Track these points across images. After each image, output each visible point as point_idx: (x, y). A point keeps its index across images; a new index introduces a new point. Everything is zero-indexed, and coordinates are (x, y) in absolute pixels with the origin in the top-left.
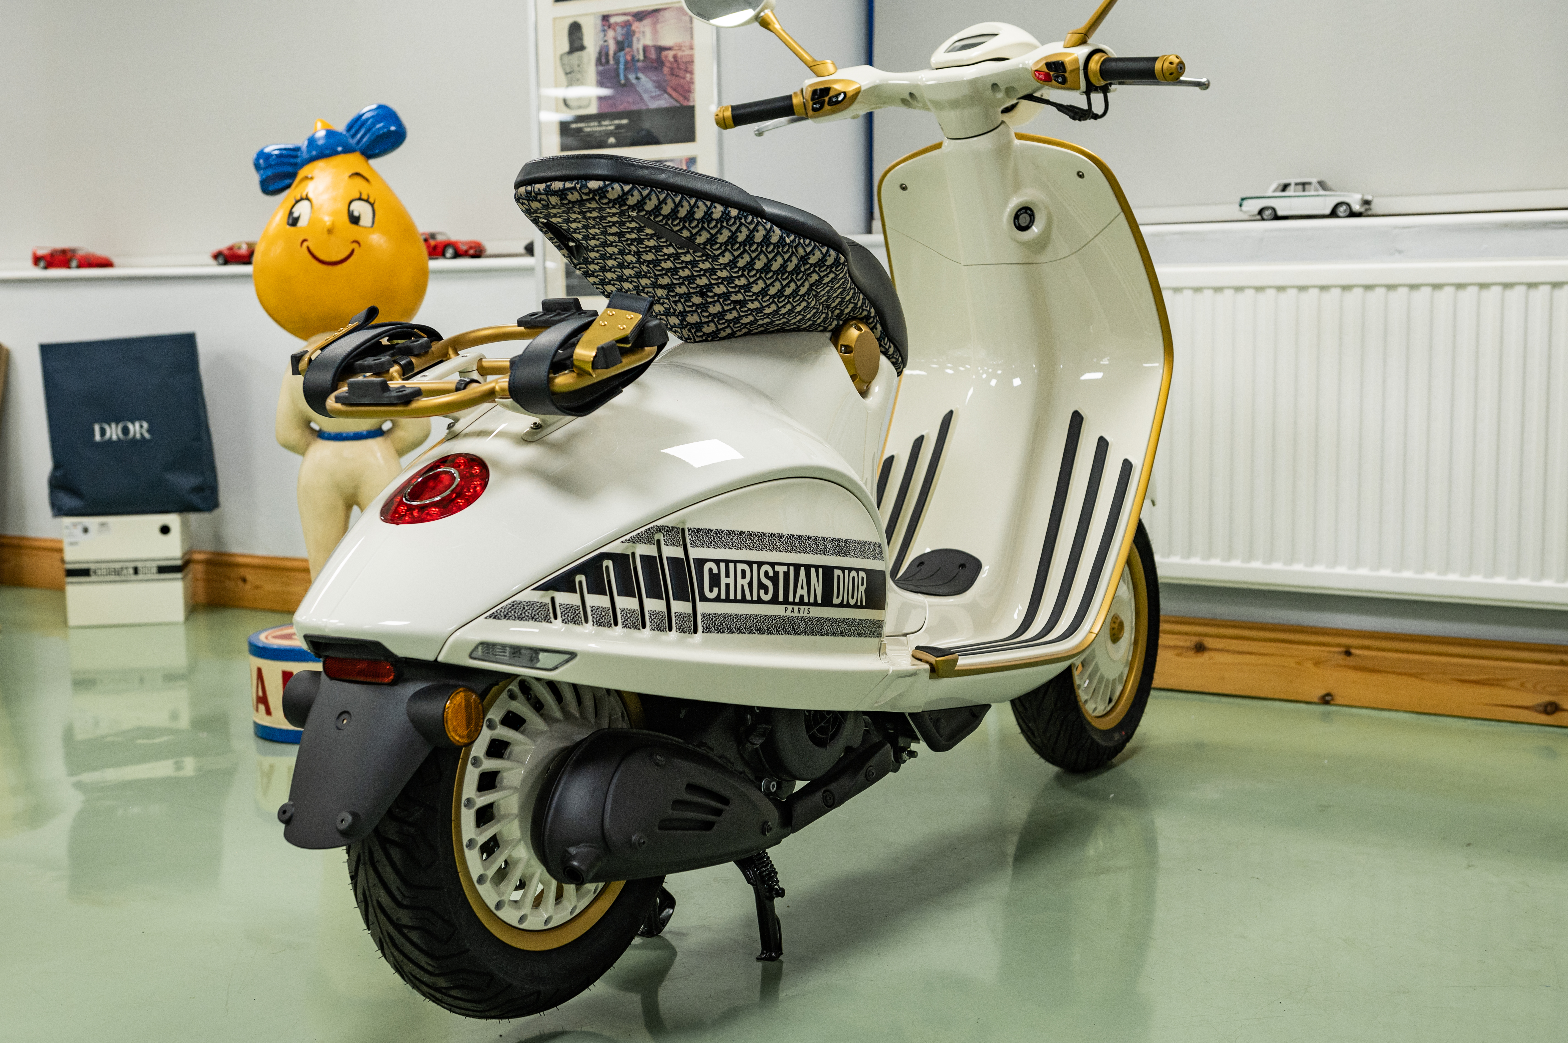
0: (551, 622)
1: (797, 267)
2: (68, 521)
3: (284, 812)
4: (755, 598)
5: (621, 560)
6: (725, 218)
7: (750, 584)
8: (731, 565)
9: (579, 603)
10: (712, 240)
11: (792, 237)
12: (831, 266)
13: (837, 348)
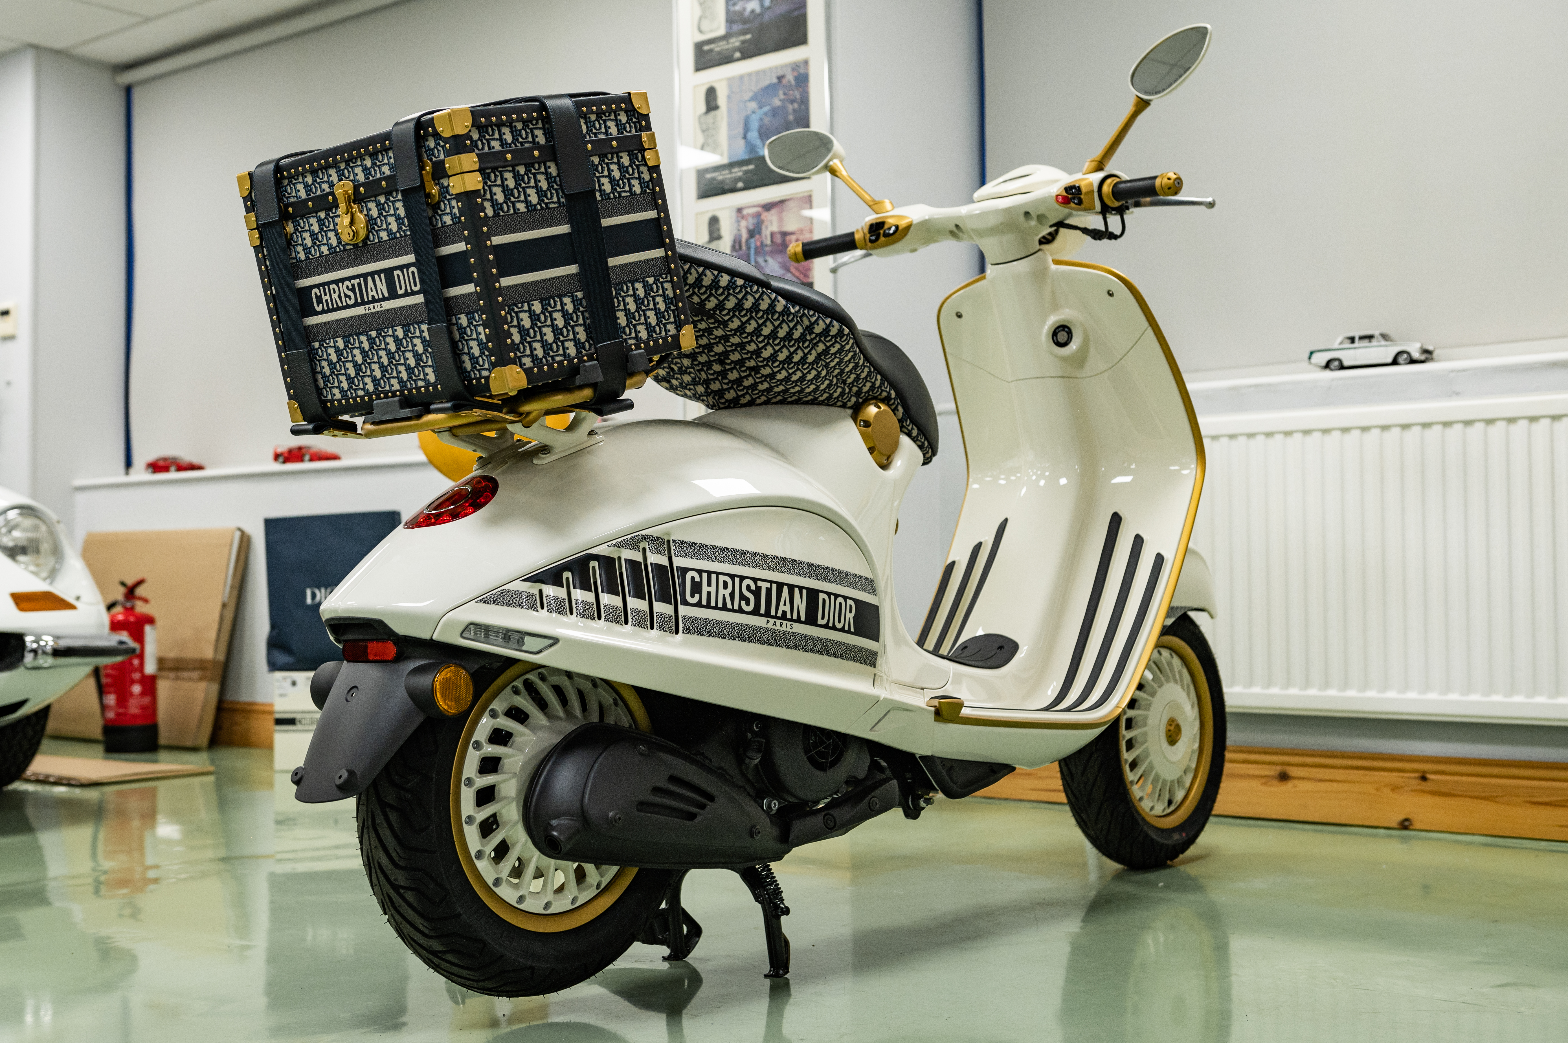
0: (537, 611)
1: (803, 335)
2: (279, 675)
3: (296, 774)
4: (736, 607)
5: (608, 563)
6: (731, 287)
7: (732, 595)
8: (714, 576)
9: (565, 596)
10: (720, 306)
11: (797, 308)
12: (835, 336)
13: (855, 422)
